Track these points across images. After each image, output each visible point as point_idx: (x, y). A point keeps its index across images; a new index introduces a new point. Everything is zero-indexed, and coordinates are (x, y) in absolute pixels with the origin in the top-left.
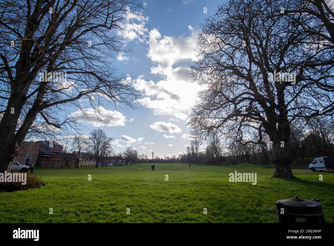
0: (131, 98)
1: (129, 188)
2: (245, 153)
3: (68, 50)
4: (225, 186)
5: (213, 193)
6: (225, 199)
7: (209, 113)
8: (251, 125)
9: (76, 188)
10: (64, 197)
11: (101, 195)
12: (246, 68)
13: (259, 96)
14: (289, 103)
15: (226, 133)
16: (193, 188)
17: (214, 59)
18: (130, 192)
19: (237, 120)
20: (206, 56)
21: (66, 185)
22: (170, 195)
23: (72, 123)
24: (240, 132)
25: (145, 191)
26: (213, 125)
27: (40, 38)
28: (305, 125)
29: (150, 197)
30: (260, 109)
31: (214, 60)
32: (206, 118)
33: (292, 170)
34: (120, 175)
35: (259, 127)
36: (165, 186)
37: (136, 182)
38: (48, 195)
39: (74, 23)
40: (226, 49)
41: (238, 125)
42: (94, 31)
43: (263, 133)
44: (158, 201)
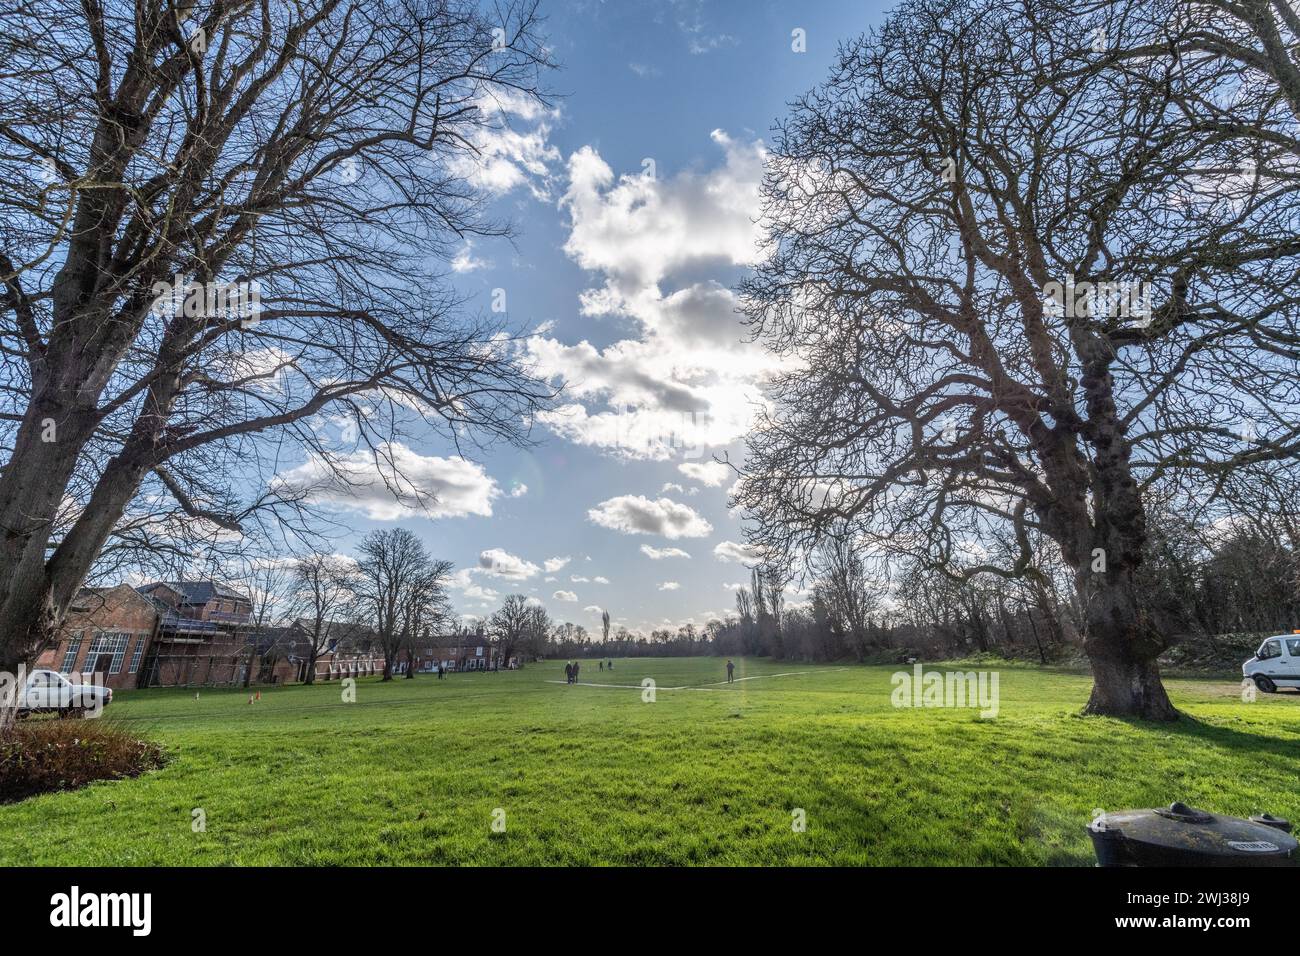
0: (514, 405)
1: (506, 761)
2: (965, 614)
3: (270, 231)
4: (886, 747)
5: (840, 779)
6: (888, 802)
7: (816, 460)
8: (982, 501)
9: (292, 769)
10: (239, 810)
11: (393, 796)
12: (953, 285)
13: (1011, 390)
14: (1134, 413)
15: (885, 535)
16: (757, 759)
17: (829, 254)
18: (510, 777)
19: (923, 482)
20: (796, 244)
21: (253, 760)
22: (667, 786)
23: (285, 507)
24: (940, 529)
25: (571, 771)
26: (834, 505)
27: (153, 181)
28: (1211, 501)
29: (587, 798)
30: (1015, 441)
31: (829, 258)
32: (803, 477)
33: (1166, 684)
34: (477, 707)
35: (1016, 509)
36: (648, 750)
37: (534, 734)
38: (173, 804)
39: (292, 125)
40: (875, 215)
41: (931, 501)
42: (372, 156)
43: (1034, 534)
44: (618, 814)
